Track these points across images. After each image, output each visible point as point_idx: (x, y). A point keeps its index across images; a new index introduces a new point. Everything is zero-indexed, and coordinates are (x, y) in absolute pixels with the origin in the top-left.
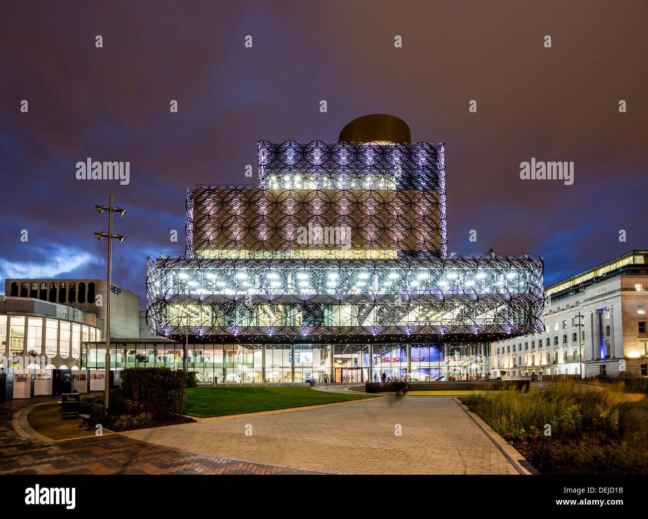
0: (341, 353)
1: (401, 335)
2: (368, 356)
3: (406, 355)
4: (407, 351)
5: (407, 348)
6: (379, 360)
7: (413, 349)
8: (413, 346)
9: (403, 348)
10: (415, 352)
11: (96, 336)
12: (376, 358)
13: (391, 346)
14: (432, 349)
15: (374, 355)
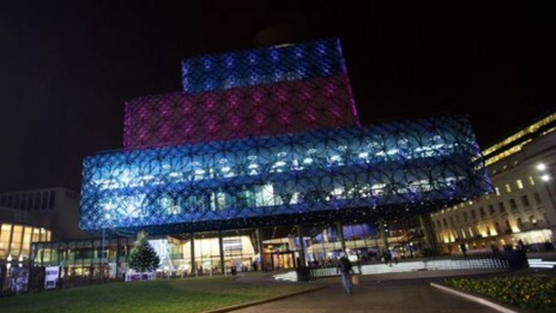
0: (270, 238)
1: (329, 211)
2: (298, 238)
3: (337, 234)
4: (339, 230)
5: (338, 227)
6: (310, 242)
7: (345, 228)
8: (344, 224)
9: (334, 228)
10: (347, 230)
11: (46, 236)
12: (307, 241)
13: (320, 225)
14: (365, 226)
15: (305, 238)
